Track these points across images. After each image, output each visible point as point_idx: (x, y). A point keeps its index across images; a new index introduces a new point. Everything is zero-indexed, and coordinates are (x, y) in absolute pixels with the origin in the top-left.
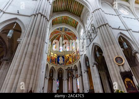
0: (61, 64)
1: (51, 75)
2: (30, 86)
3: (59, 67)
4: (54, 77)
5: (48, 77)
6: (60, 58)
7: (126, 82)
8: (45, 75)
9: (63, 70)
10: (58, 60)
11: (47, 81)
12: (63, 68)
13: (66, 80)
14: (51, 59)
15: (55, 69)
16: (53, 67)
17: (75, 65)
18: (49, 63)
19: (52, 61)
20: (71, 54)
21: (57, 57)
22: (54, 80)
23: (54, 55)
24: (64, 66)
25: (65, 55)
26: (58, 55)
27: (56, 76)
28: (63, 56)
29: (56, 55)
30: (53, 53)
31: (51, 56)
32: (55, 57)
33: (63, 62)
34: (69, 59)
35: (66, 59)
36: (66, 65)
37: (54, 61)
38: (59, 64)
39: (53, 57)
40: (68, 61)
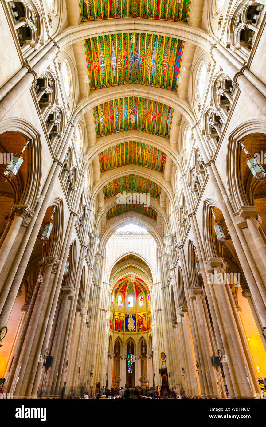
0: (131, 330)
1: (117, 351)
2: (98, 380)
3: (128, 336)
4: (121, 354)
5: (113, 356)
6: (129, 319)
7: (163, 378)
8: (109, 352)
9: (134, 341)
10: (127, 323)
11: (112, 361)
12: (133, 338)
13: (139, 359)
14: (116, 324)
15: (122, 340)
16: (119, 337)
17: (150, 336)
18: (113, 332)
20: (145, 313)
21: (125, 318)
22: (122, 359)
23: (120, 315)
24: (135, 335)
25: (137, 313)
26: (126, 315)
27: (125, 352)
28: (135, 316)
29: (123, 314)
30: (118, 313)
31: (115, 318)
32: (121, 319)
33: (134, 326)
34: (143, 322)
35: (138, 321)
36: (138, 333)
37: (120, 327)
38: (129, 330)
39: (118, 319)
40: (142, 325)
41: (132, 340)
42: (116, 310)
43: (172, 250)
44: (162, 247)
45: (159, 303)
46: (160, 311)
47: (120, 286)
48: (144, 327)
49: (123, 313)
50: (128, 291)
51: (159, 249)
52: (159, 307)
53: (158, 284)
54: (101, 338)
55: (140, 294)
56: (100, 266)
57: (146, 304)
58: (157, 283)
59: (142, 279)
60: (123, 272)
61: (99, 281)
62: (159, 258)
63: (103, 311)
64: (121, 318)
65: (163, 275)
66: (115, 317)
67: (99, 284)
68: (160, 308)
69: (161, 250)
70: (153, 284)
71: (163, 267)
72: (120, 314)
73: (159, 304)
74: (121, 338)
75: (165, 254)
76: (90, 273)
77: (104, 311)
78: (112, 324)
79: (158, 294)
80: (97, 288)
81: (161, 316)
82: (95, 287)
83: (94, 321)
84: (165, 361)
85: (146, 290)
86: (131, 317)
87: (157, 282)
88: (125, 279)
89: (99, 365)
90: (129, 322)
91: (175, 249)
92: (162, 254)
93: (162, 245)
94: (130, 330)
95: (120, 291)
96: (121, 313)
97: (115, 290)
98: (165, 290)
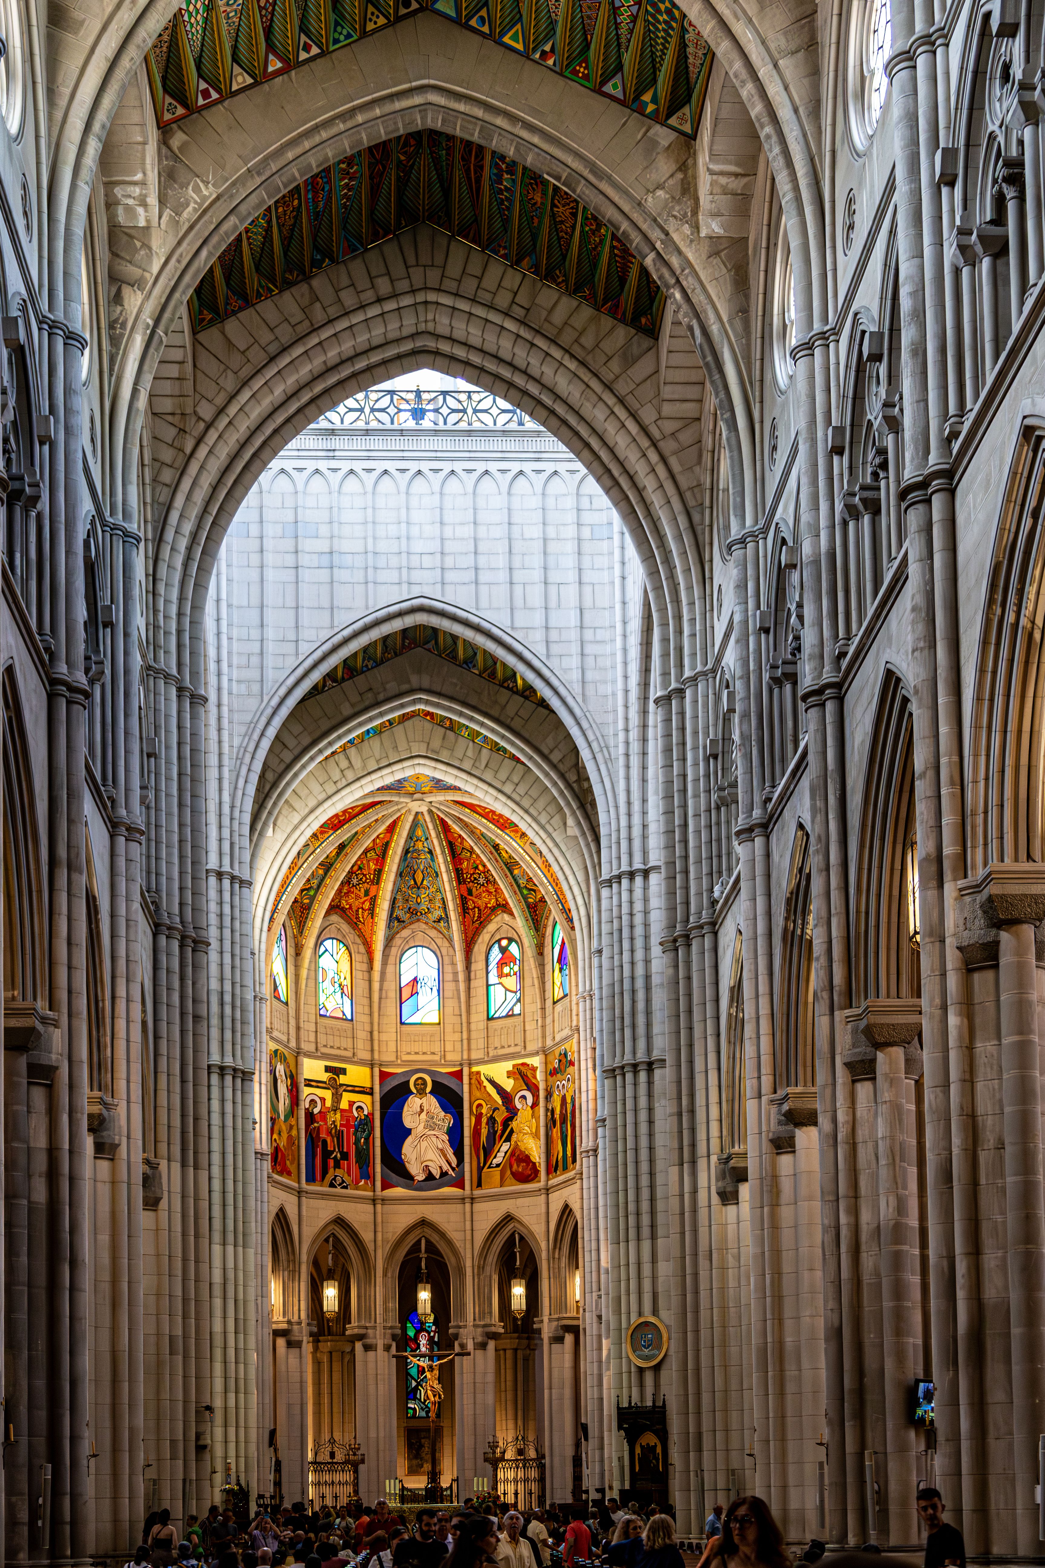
0: (430, 1177)
3: (406, 1217)
4: (360, 1321)
5: (302, 1330)
6: (413, 1103)
9: (449, 1243)
10: (396, 1134)
11: (298, 1360)
12: (445, 1227)
13: (483, 1346)
14: (312, 1139)
15: (367, 1236)
16: (339, 1221)
17: (568, 1212)
18: (300, 1193)
19: (326, 1154)
20: (536, 1061)
21: (377, 1097)
22: (367, 1348)
23: (342, 1079)
24: (460, 1207)
25: (470, 1065)
26: (384, 1076)
27: (386, 1310)
28: (452, 1083)
29: (367, 1070)
30: (321, 1064)
31: (305, 1104)
32: (351, 1104)
33: (450, 1152)
34: (514, 1124)
35: (479, 1117)
36: (477, 1192)
37: (345, 1156)
38: (408, 1176)
39: (328, 1104)
40: (505, 1147)
41: (435, 1238)
42: (305, 1046)
43: (766, 677)
44: (692, 604)
45: (641, 1020)
46: (643, 1076)
47: (327, 866)
48: (520, 1157)
49: (361, 1063)
50: (394, 902)
51: (664, 625)
52: (641, 1044)
53: (639, 880)
54: (230, 1249)
55: (491, 927)
56: (180, 775)
57: (543, 1000)
58: (631, 875)
59: (515, 819)
60: (357, 762)
61: (181, 889)
62: (656, 702)
63: (222, 1076)
64: (347, 1098)
65: (685, 841)
66: (306, 1091)
67: (189, 918)
68: (641, 1056)
69: (680, 632)
70: (605, 876)
71: (684, 776)
72: (343, 1071)
73: (641, 1030)
74: (356, 1226)
75: (714, 671)
76: (121, 863)
77: (229, 1079)
78: (283, 1143)
79: (639, 955)
80: (176, 944)
81: (650, 1110)
82: (163, 940)
83: (184, 1165)
84: (657, 1368)
85: (543, 900)
86: (421, 1092)
87: (638, 865)
88: (371, 816)
89: (232, 1396)
90: (408, 1121)
91: (789, 669)
92: (687, 673)
93: (689, 588)
94: (421, 1177)
95: (334, 908)
96: (349, 1067)
97: (296, 901)
98: (688, 953)
